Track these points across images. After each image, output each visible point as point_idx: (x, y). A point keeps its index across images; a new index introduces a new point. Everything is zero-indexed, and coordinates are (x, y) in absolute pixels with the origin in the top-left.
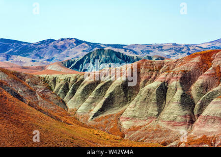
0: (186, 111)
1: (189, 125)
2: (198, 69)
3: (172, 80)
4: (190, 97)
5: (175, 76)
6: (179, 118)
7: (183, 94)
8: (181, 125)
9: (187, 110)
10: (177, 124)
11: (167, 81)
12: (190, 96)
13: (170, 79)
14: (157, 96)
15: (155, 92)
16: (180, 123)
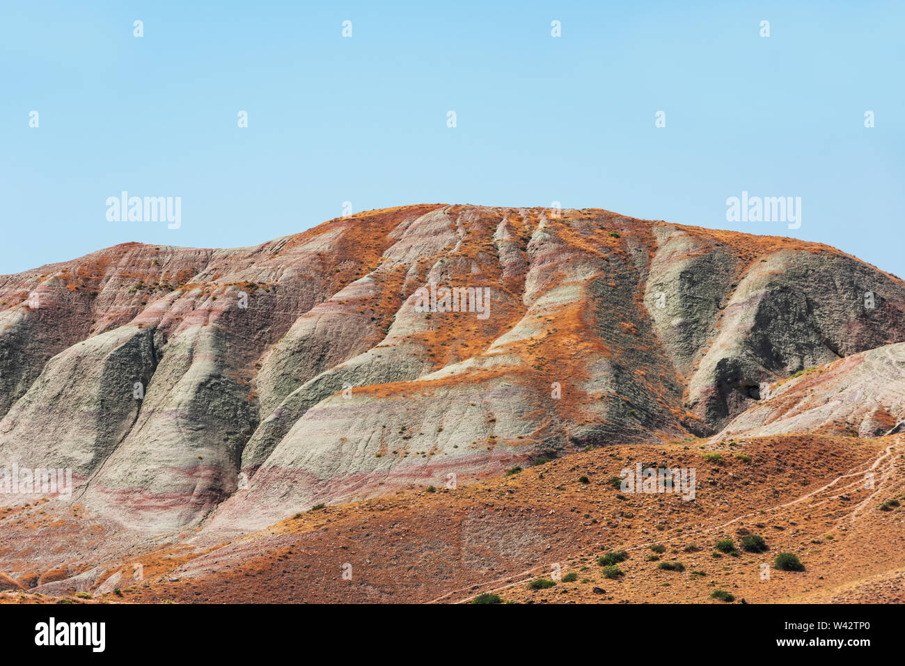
0: (205, 452)
1: (197, 506)
2: (311, 279)
3: (187, 319)
4: (241, 395)
5: (205, 305)
6: (165, 478)
7: (212, 376)
8: (166, 508)
9: (211, 444)
10: (152, 502)
11: (168, 326)
12: (247, 388)
13: (178, 319)
14: (106, 384)
15: (99, 369)
16: (163, 498)
